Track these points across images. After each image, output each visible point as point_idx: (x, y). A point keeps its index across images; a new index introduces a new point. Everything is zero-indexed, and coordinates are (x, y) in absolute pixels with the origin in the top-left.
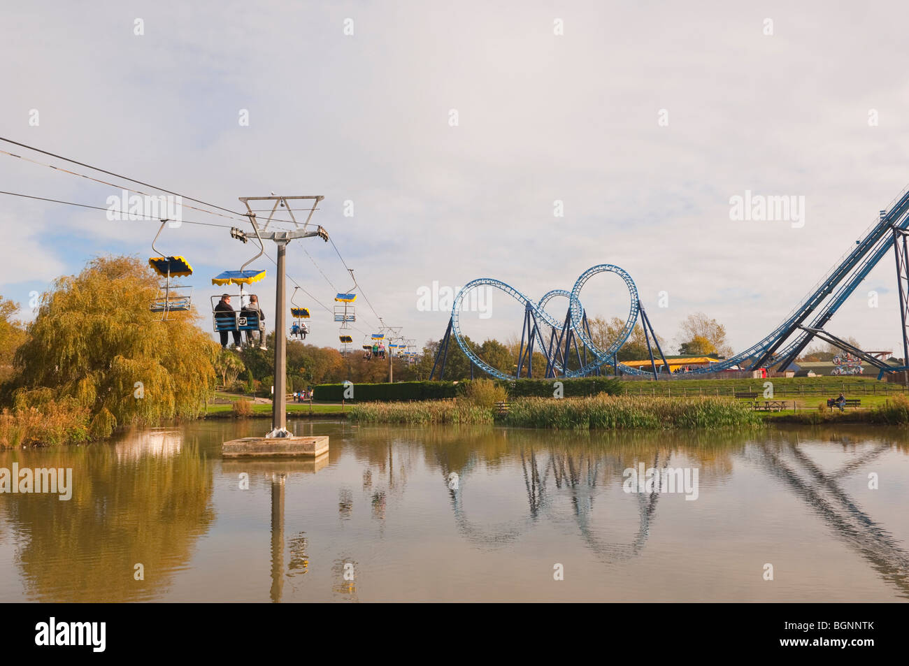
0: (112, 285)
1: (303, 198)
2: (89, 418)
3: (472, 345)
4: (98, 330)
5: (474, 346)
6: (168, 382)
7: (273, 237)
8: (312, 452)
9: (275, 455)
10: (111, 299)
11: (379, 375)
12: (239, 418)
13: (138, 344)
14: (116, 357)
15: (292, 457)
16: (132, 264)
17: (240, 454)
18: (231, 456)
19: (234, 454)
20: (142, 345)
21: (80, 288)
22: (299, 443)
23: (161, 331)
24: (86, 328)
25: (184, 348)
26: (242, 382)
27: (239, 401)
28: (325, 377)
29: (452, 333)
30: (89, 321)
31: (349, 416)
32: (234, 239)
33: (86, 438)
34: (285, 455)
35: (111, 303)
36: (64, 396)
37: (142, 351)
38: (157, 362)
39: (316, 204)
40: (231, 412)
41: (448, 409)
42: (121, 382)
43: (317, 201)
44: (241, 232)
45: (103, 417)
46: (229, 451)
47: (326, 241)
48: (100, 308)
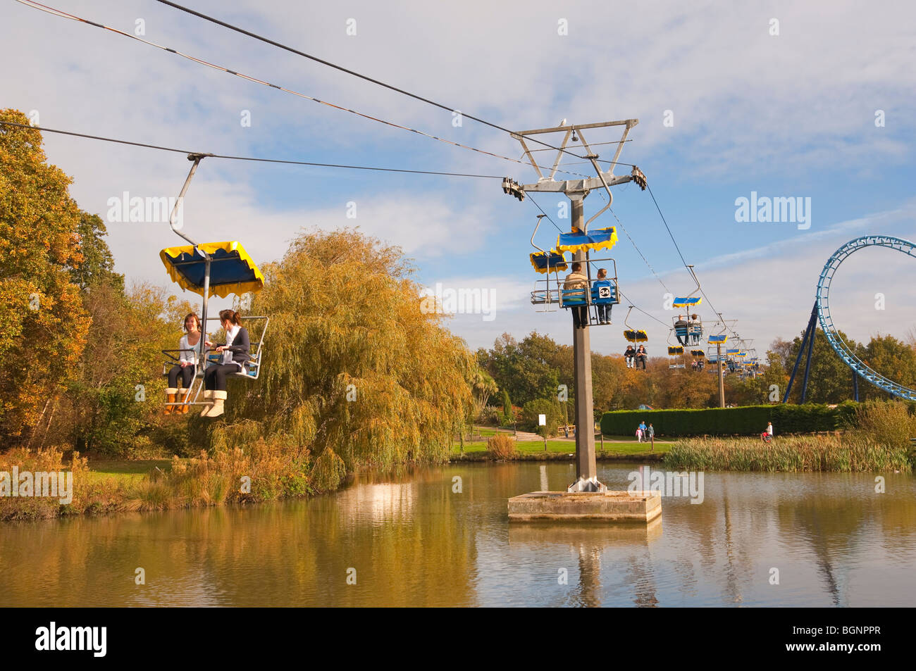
0: (329, 273)
1: (606, 125)
2: (308, 462)
3: (851, 345)
4: (315, 338)
5: (852, 347)
6: (410, 409)
7: (563, 190)
8: (642, 515)
9: (584, 518)
10: (329, 293)
11: (696, 395)
12: (498, 461)
13: (368, 355)
14: (339, 376)
15: (611, 522)
16: (350, 242)
17: (533, 515)
18: (521, 518)
19: (525, 517)
20: (373, 358)
21: (288, 279)
22: (621, 501)
23: (397, 336)
24: (299, 335)
25: (428, 362)
26: (494, 409)
27: (497, 437)
28: (614, 401)
29: (818, 325)
30: (303, 325)
31: (667, 460)
32: (508, 194)
33: (307, 491)
34: (601, 518)
35: (328, 299)
36: (276, 431)
37: (373, 365)
38: (393, 381)
39: (626, 133)
40: (486, 454)
41: (829, 448)
42: (347, 411)
43: (628, 128)
44: (516, 184)
45: (327, 461)
46: (518, 512)
47: (643, 189)
48: (315, 306)
